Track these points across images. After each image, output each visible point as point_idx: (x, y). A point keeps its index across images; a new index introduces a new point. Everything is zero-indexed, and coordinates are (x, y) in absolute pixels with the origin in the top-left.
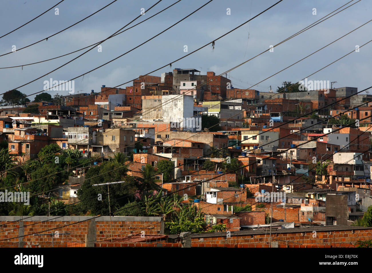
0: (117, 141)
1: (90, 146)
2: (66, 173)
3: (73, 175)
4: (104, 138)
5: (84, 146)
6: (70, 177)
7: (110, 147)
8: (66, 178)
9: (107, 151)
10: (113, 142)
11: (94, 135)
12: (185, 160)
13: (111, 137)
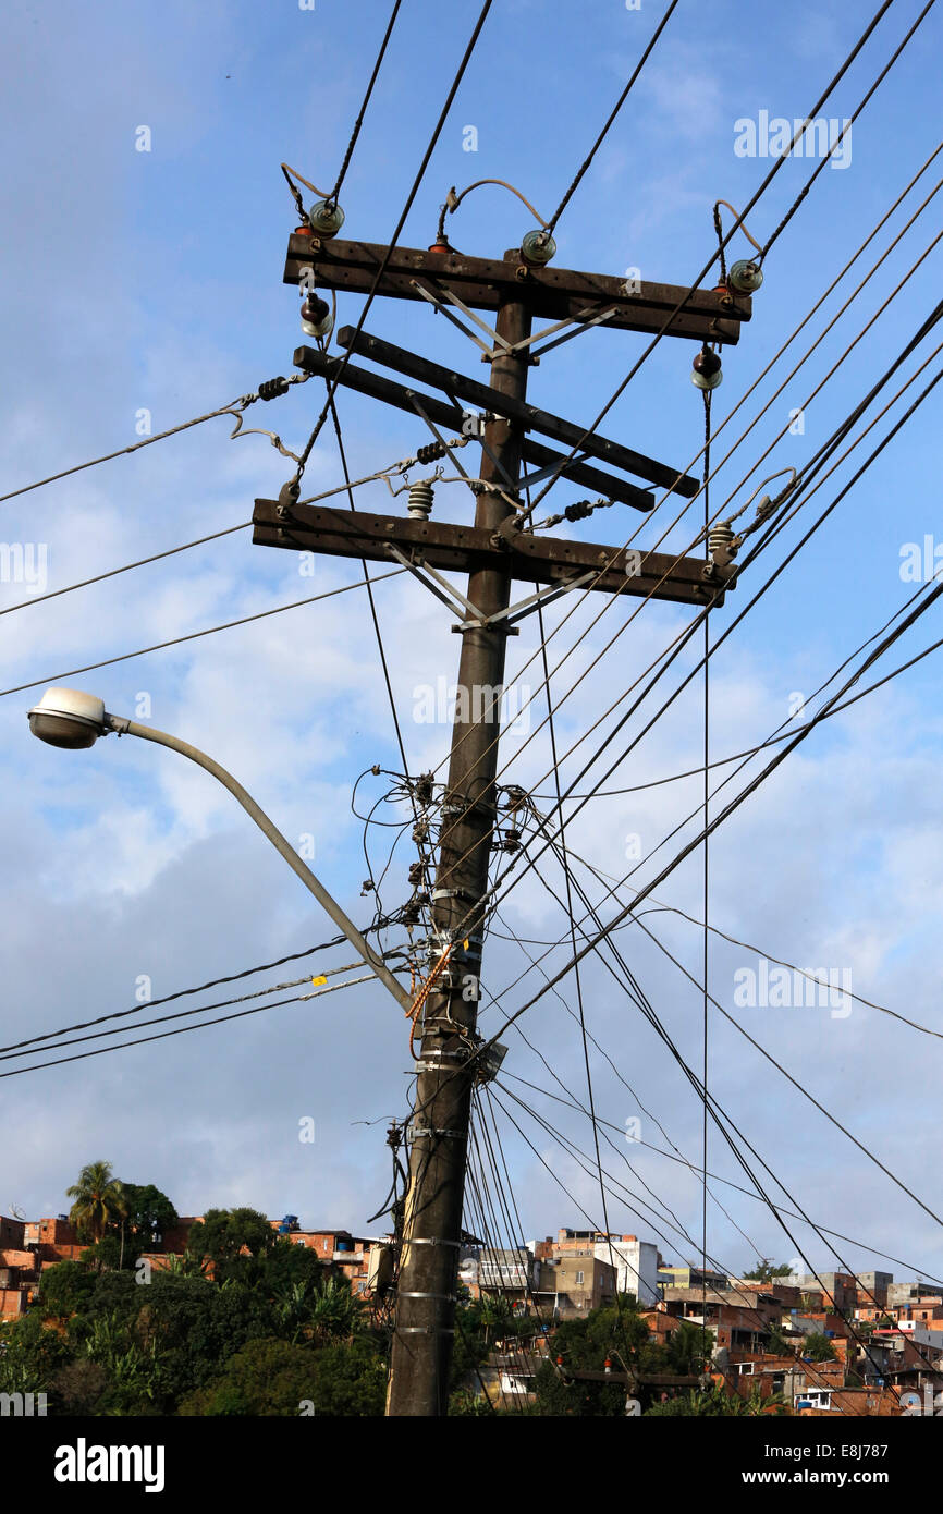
0: (589, 1286)
1: (529, 1292)
2: (483, 1346)
3: (498, 1350)
4: (558, 1278)
5: (517, 1292)
6: (491, 1354)
7: (571, 1298)
8: (484, 1356)
9: (563, 1305)
10: (579, 1287)
11: (535, 1271)
12: (733, 1332)
13: (574, 1276)
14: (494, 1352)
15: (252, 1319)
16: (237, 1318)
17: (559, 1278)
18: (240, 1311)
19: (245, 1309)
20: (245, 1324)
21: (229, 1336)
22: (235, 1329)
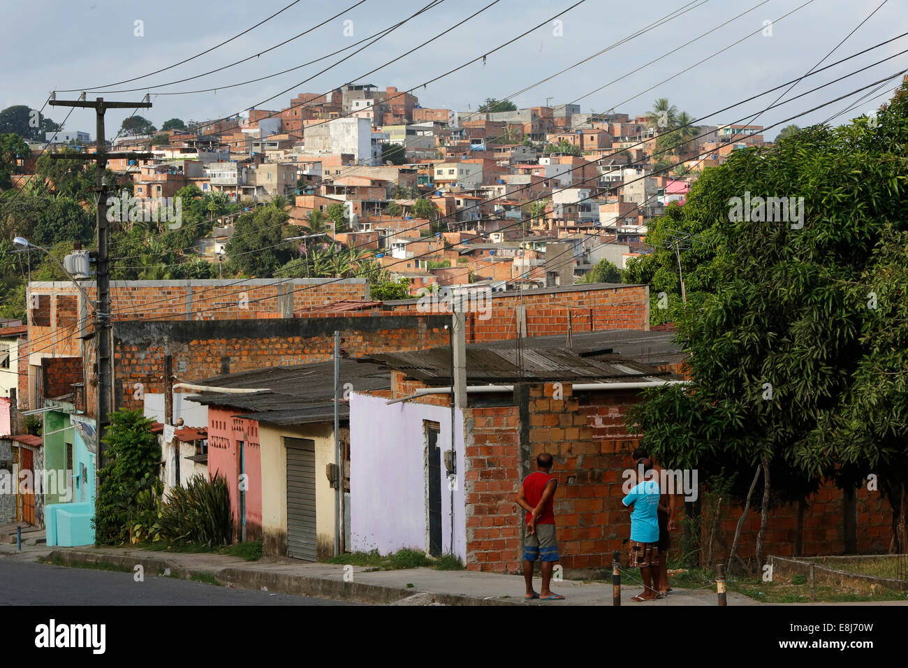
0: (275, 181)
1: (239, 187)
2: (210, 222)
3: (219, 225)
5: (232, 187)
6: (214, 228)
7: (265, 188)
8: (210, 229)
9: (261, 193)
10: (269, 181)
11: (243, 173)
12: (363, 203)
13: (266, 175)
14: (217, 226)
15: (70, 220)
16: (61, 220)
17: (258, 176)
18: (62, 216)
19: (66, 214)
20: (66, 223)
21: (57, 231)
22: (60, 226)
